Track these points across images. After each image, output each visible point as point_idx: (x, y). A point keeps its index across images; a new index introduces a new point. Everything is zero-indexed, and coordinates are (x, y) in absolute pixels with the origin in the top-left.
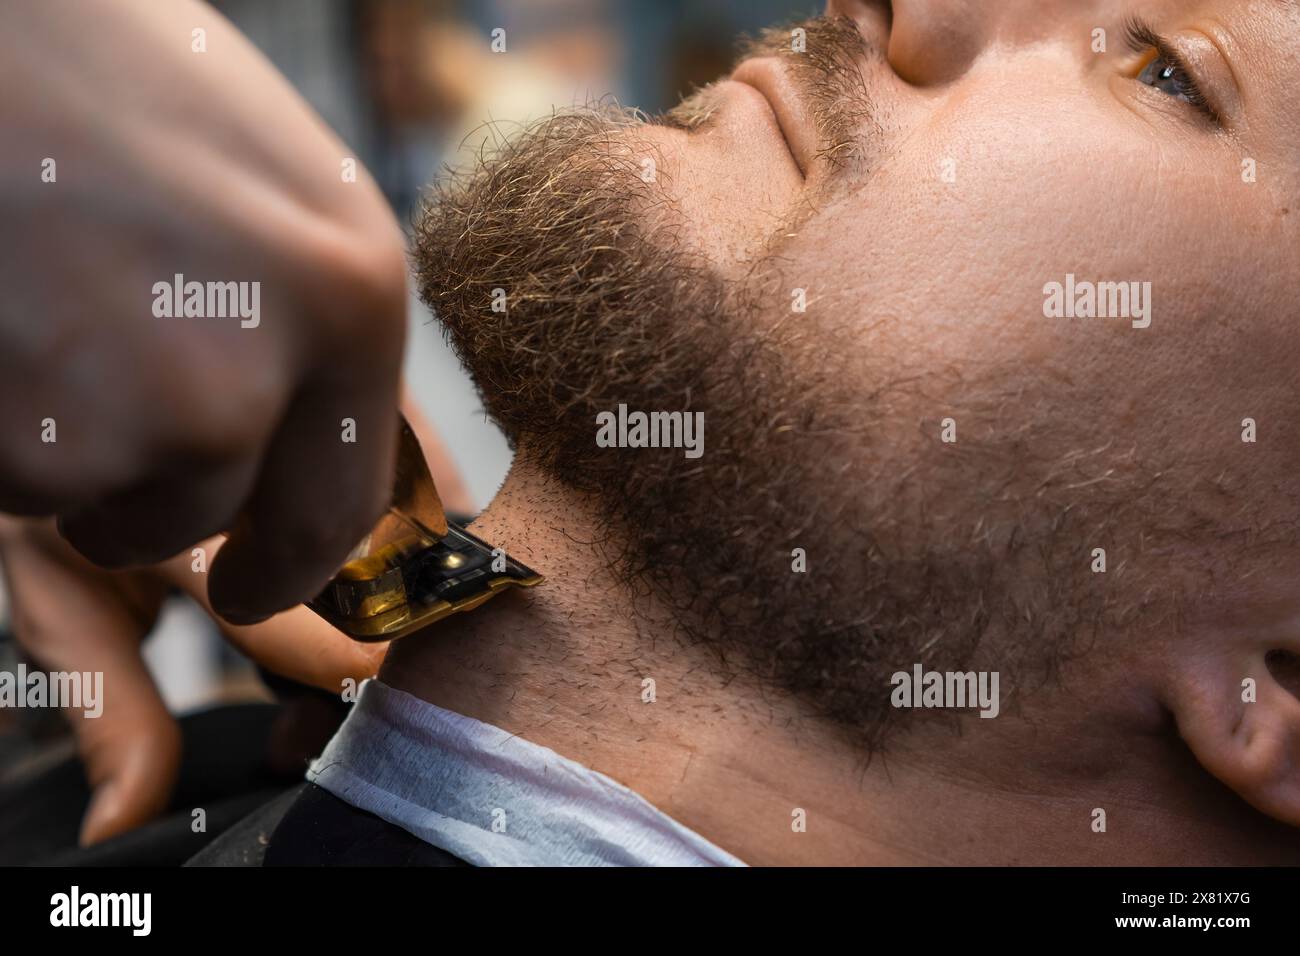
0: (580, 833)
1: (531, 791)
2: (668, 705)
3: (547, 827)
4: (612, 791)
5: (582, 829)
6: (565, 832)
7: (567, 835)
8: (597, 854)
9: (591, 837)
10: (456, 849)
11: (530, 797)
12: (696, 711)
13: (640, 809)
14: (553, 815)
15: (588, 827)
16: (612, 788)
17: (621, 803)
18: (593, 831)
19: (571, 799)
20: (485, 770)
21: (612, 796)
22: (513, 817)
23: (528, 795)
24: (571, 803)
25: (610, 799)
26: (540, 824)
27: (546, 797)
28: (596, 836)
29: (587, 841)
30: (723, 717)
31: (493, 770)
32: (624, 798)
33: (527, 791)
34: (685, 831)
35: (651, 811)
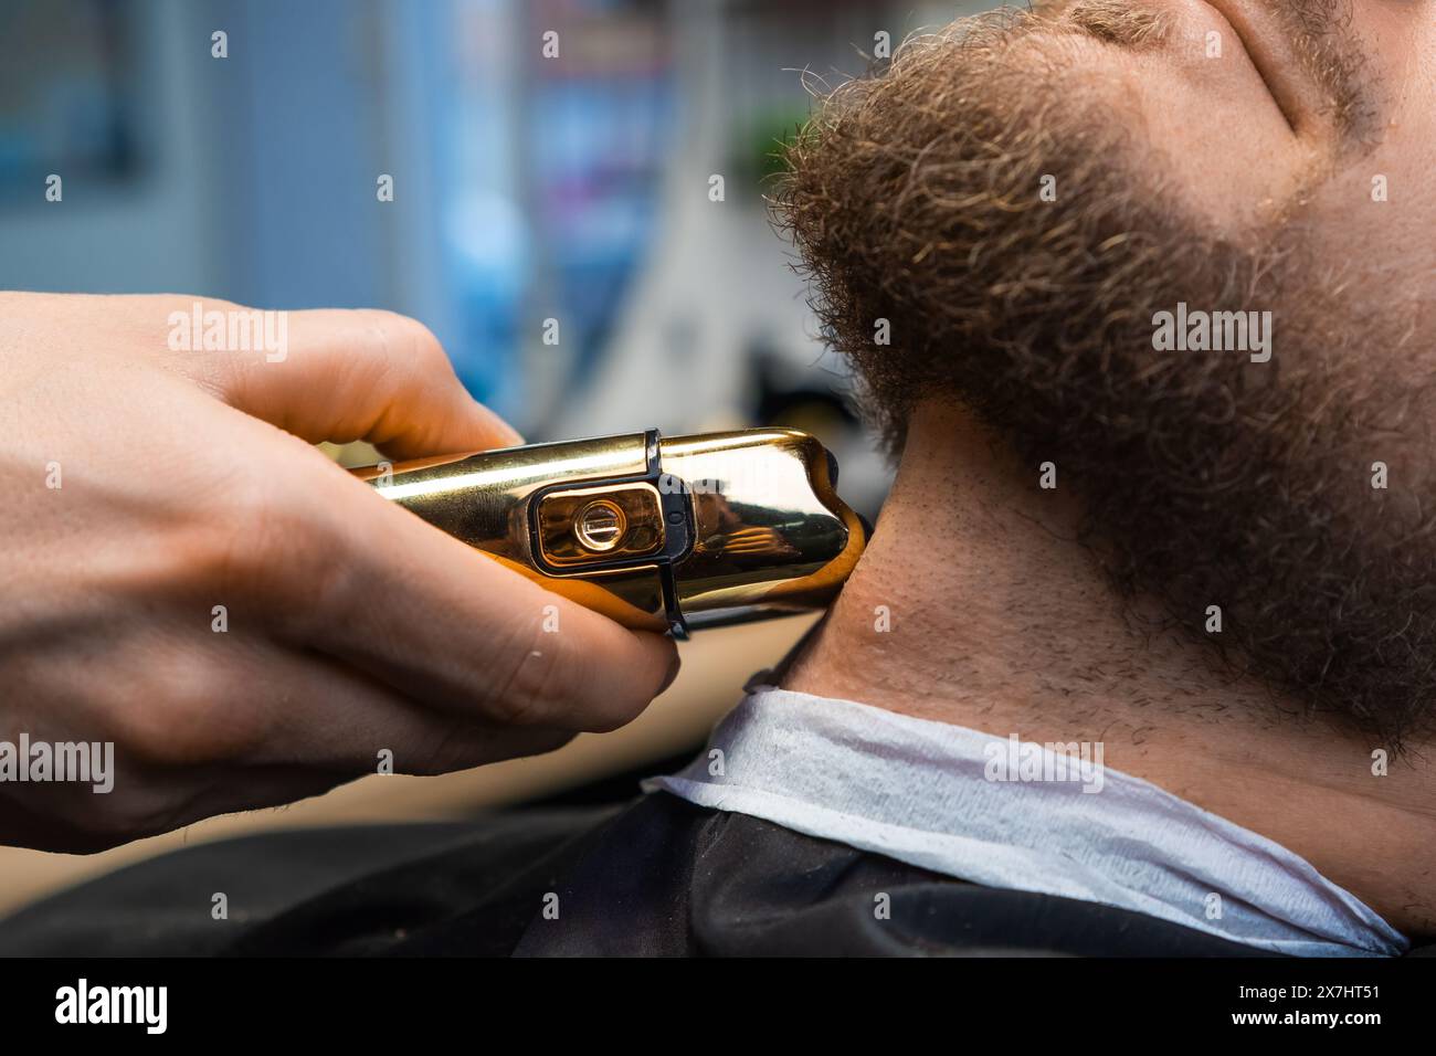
0: (1093, 834)
1: (1024, 795)
2: (1166, 705)
3: (1054, 831)
4: (1122, 784)
5: (1097, 829)
6: (1076, 834)
7: (1078, 838)
8: (1116, 854)
9: (1107, 836)
10: (962, 871)
11: (1025, 800)
12: (1198, 710)
13: (1160, 800)
14: (1057, 818)
15: (1103, 826)
16: (1122, 781)
17: (1134, 796)
18: (1109, 829)
19: (1073, 796)
20: (966, 777)
21: (1123, 788)
22: (1013, 825)
23: (1022, 799)
24: (1073, 801)
25: (1122, 793)
26: (1045, 829)
27: (1043, 798)
28: (1114, 835)
29: (1104, 841)
30: (1229, 716)
31: (975, 776)
32: (1138, 791)
33: (1020, 795)
34: (1211, 817)
35: (1170, 800)
